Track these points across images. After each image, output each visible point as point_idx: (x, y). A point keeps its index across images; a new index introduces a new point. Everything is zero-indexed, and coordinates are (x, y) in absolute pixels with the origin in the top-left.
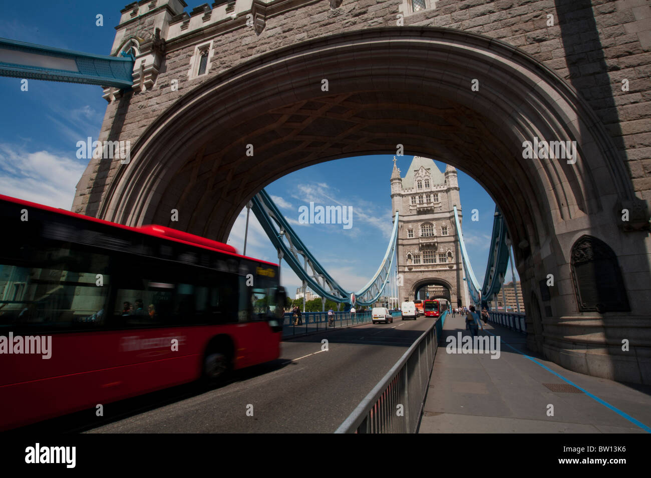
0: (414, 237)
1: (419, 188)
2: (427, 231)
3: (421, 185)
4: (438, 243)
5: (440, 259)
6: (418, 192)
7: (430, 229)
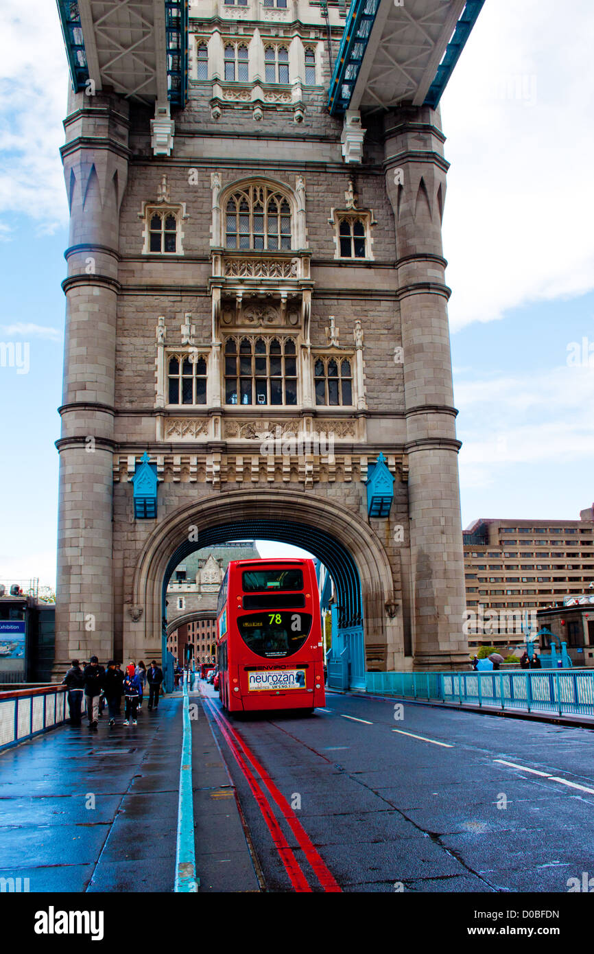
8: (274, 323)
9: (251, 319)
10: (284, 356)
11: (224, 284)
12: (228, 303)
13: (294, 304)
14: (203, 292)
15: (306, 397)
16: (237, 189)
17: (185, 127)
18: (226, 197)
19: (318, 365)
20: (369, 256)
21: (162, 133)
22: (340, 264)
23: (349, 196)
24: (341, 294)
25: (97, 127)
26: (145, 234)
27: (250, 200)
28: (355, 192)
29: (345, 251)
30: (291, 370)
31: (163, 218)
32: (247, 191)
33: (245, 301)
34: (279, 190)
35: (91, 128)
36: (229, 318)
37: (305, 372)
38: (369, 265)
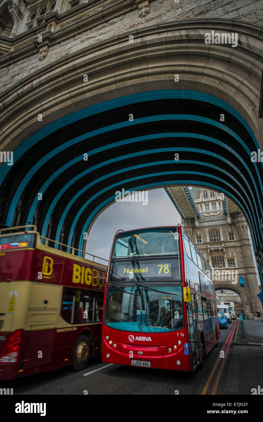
0: (202, 243)
1: (205, 197)
2: (215, 237)
3: (207, 195)
4: (226, 248)
5: (229, 263)
6: (204, 200)
7: (217, 235)
8: (219, 253)
9: (215, 253)
10: (222, 259)
11: (210, 248)
12: (211, 251)
13: (222, 250)
14: (207, 249)
15: (227, 266)
16: (210, 231)
17: (200, 221)
18: (209, 232)
19: (228, 261)
20: (235, 240)
21: (197, 224)
22: (230, 242)
23: (230, 229)
24: (230, 247)
25: (186, 224)
26: (196, 240)
27: (213, 232)
28: (231, 228)
29: (231, 239)
30: (223, 261)
31: (199, 237)
32: (212, 231)
33: (214, 250)
34: (217, 230)
35: (185, 225)
36: (211, 253)
37: (226, 262)
38: (235, 241)
